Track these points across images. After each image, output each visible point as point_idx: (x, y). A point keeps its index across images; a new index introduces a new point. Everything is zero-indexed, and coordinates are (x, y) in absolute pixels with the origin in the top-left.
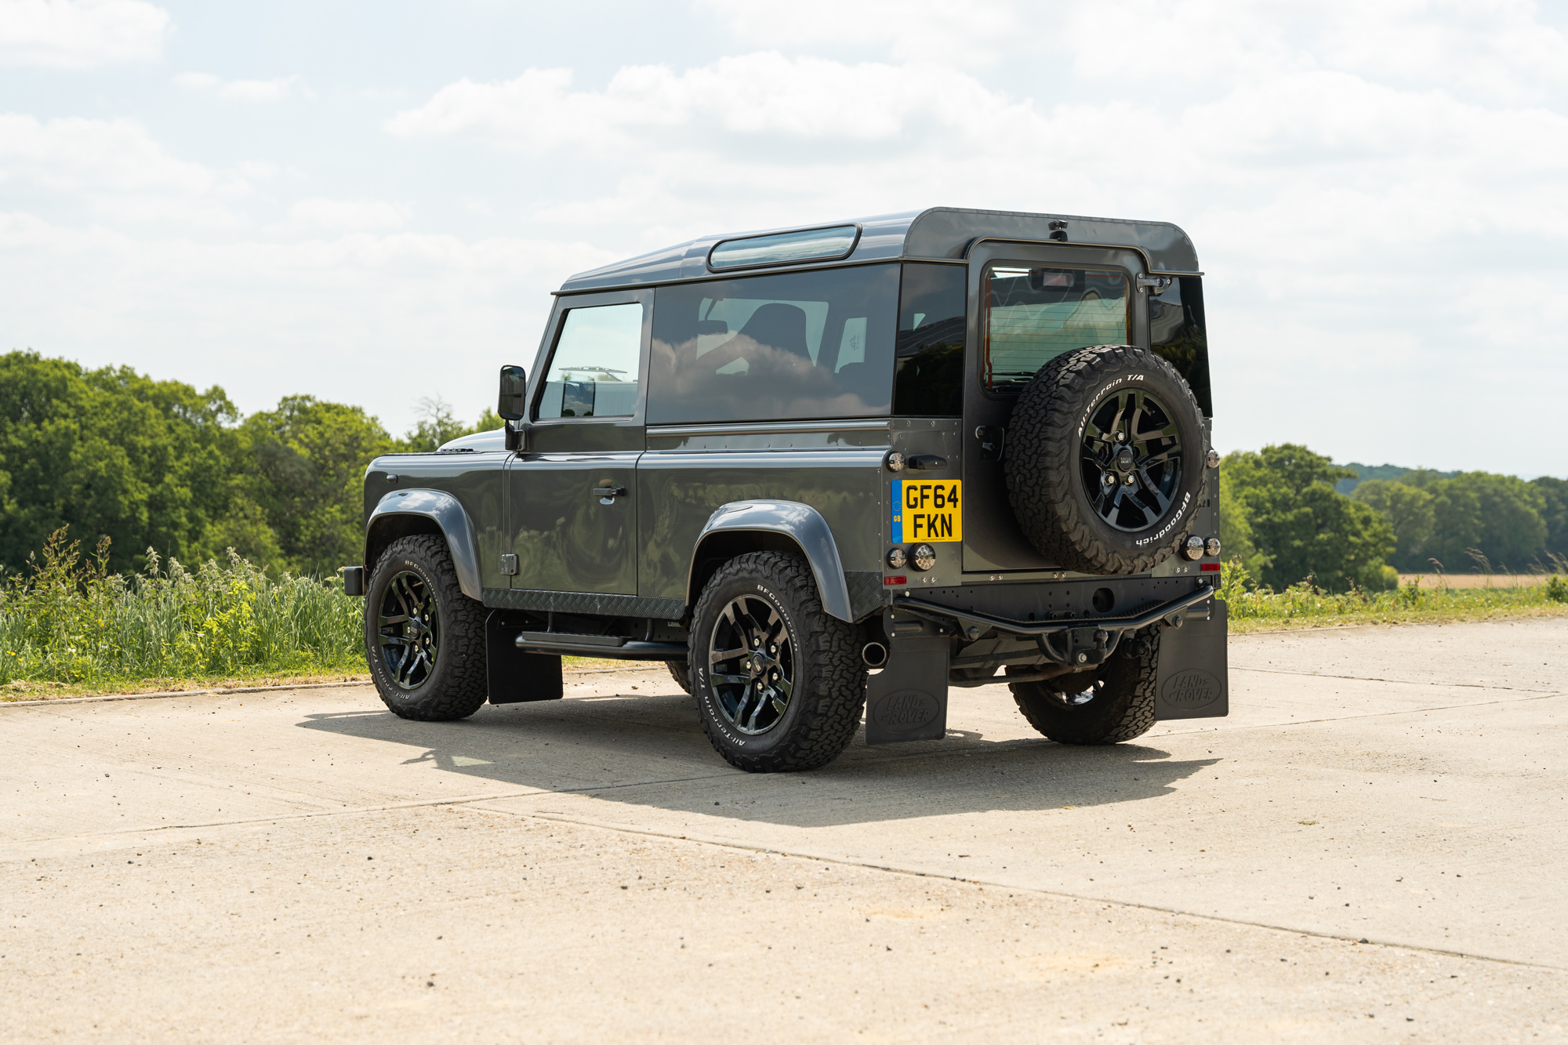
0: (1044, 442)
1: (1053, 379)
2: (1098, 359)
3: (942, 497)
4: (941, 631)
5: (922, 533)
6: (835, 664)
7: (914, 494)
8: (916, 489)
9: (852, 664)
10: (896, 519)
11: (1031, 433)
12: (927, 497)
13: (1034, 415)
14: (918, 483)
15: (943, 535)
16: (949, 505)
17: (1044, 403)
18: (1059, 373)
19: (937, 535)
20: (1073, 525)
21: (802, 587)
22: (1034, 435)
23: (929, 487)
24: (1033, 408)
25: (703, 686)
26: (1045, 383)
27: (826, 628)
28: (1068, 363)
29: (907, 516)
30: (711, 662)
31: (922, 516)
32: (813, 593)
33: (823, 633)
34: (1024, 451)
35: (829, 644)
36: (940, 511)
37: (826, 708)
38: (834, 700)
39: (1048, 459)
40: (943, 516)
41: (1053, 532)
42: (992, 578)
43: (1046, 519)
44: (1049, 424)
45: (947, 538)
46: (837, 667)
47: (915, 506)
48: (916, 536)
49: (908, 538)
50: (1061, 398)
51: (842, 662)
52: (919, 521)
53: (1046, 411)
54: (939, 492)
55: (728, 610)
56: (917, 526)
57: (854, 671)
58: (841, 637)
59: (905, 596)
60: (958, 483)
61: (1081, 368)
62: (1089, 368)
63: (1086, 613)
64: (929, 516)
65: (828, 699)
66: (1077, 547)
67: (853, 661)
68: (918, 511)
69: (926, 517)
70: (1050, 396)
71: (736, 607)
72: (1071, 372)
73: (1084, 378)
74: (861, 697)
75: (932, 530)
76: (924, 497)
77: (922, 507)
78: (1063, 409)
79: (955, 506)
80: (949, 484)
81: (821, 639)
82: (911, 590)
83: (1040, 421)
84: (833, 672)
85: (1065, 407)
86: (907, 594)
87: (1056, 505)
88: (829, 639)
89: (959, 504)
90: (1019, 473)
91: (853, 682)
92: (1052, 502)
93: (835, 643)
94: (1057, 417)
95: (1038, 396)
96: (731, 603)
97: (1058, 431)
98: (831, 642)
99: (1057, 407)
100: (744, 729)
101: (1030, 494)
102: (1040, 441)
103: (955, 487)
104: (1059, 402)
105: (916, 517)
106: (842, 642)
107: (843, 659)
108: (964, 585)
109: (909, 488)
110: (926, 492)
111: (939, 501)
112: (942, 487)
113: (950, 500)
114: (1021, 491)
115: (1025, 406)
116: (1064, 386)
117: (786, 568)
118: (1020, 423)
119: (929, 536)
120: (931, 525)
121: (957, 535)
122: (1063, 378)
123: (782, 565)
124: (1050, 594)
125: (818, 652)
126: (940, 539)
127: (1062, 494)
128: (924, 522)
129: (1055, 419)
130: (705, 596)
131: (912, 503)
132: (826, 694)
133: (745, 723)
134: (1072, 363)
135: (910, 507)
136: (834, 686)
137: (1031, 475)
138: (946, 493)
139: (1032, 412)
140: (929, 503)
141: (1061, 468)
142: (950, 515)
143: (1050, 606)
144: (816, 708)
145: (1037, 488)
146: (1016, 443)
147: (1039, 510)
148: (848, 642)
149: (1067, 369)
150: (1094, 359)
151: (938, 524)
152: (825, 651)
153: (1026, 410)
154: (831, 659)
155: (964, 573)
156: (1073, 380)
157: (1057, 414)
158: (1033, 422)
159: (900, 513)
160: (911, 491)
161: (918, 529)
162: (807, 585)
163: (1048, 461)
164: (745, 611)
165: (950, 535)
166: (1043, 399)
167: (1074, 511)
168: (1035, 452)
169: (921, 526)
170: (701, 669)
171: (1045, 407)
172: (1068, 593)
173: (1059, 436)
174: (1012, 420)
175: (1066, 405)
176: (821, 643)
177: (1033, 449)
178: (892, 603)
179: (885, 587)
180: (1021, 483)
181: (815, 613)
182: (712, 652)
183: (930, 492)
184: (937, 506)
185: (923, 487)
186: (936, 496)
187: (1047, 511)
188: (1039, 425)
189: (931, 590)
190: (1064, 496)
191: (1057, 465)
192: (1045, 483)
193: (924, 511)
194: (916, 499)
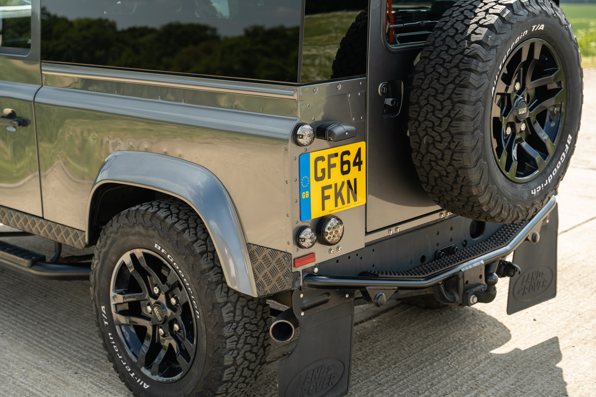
0: (458, 105)
1: (462, 33)
2: (508, 12)
3: (348, 162)
4: (347, 296)
5: (330, 204)
6: (239, 333)
7: (321, 165)
8: (322, 159)
9: (256, 329)
10: (305, 195)
11: (442, 93)
12: (334, 166)
13: (445, 74)
14: (325, 153)
15: (349, 202)
16: (354, 169)
17: (456, 61)
18: (468, 26)
19: (343, 203)
20: (483, 188)
21: (202, 254)
22: (446, 96)
23: (335, 155)
24: (442, 65)
25: (106, 323)
26: (452, 37)
27: (228, 297)
28: (475, 15)
29: (315, 190)
30: (112, 303)
31: (329, 187)
32: (213, 260)
33: (226, 303)
34: (433, 112)
35: (232, 314)
36: (346, 178)
37: (231, 375)
38: (239, 366)
39: (463, 123)
40: (349, 182)
41: (460, 194)
42: (392, 232)
43: (455, 182)
44: (465, 86)
45: (353, 204)
46: (241, 335)
47: (322, 178)
48: (323, 209)
49: (316, 213)
50: (475, 56)
51: (246, 329)
52: (327, 193)
53: (460, 70)
54: (346, 158)
55: (126, 258)
56: (325, 198)
57: (257, 335)
58: (244, 303)
59: (313, 274)
60: (362, 145)
61: (493, 22)
62: (500, 22)
63: (465, 243)
64: (336, 185)
65: (233, 367)
66: (484, 208)
67: (256, 325)
68: (326, 182)
69: (333, 187)
70: (462, 53)
71: (133, 256)
72: (482, 26)
73: (496, 33)
74: (264, 355)
75: (339, 200)
76: (331, 167)
77: (329, 177)
78: (479, 69)
79: (360, 170)
80: (353, 148)
81: (224, 311)
82: (319, 265)
83: (452, 82)
84: (237, 342)
85: (481, 66)
86: (316, 270)
87: (469, 171)
88: (232, 309)
89: (363, 166)
90: (427, 134)
91: (257, 345)
92: (465, 168)
93: (238, 312)
94: (473, 78)
95: (447, 51)
96: (128, 254)
97: (474, 93)
98: (234, 312)
99: (473, 67)
100: (148, 373)
101: (439, 157)
102: (454, 104)
103: (359, 150)
104: (475, 61)
105: (324, 189)
106: (246, 309)
107: (247, 326)
108: (367, 245)
109: (317, 160)
110: (333, 161)
111: (346, 168)
112: (348, 153)
113: (355, 164)
114: (428, 152)
115: (433, 63)
116: (477, 42)
117: (184, 231)
118: (427, 82)
119: (336, 205)
120: (338, 194)
121: (361, 199)
122: (473, 32)
123: (179, 227)
124: (438, 233)
125: (221, 325)
126: (347, 207)
127: (475, 159)
128: (330, 192)
129: (471, 81)
130: (103, 241)
131: (320, 174)
132: (231, 363)
133: (148, 365)
134: (481, 15)
135: (317, 179)
136: (238, 354)
137: (442, 138)
138: (351, 158)
139: (441, 70)
140: (336, 172)
141: (476, 133)
142: (355, 180)
144: (221, 377)
145: (448, 153)
146: (423, 102)
147: (448, 173)
148: (251, 307)
149: (477, 23)
150: (504, 11)
151: (344, 192)
152: (228, 323)
153: (434, 67)
154: (235, 329)
155: (367, 233)
156: (486, 36)
157: (472, 75)
158: (442, 80)
159: (308, 189)
160: (320, 163)
161: (326, 201)
162: (206, 252)
163: (463, 126)
164: (144, 264)
165: (355, 200)
166: (453, 56)
167: (485, 175)
168: (448, 115)
169: (328, 197)
170: (103, 307)
171: (457, 66)
172: (452, 229)
173: (473, 99)
174: (416, 76)
175: (481, 64)
176: (224, 315)
177: (445, 112)
178: (301, 284)
179: (294, 270)
180: (428, 144)
181: (217, 283)
182: (112, 294)
183: (336, 161)
184: (344, 173)
185: (330, 157)
186: (343, 163)
187: (457, 176)
188: (451, 86)
189: (338, 259)
190: (477, 161)
191: (472, 129)
192: (458, 148)
193: (331, 182)
194: (323, 170)
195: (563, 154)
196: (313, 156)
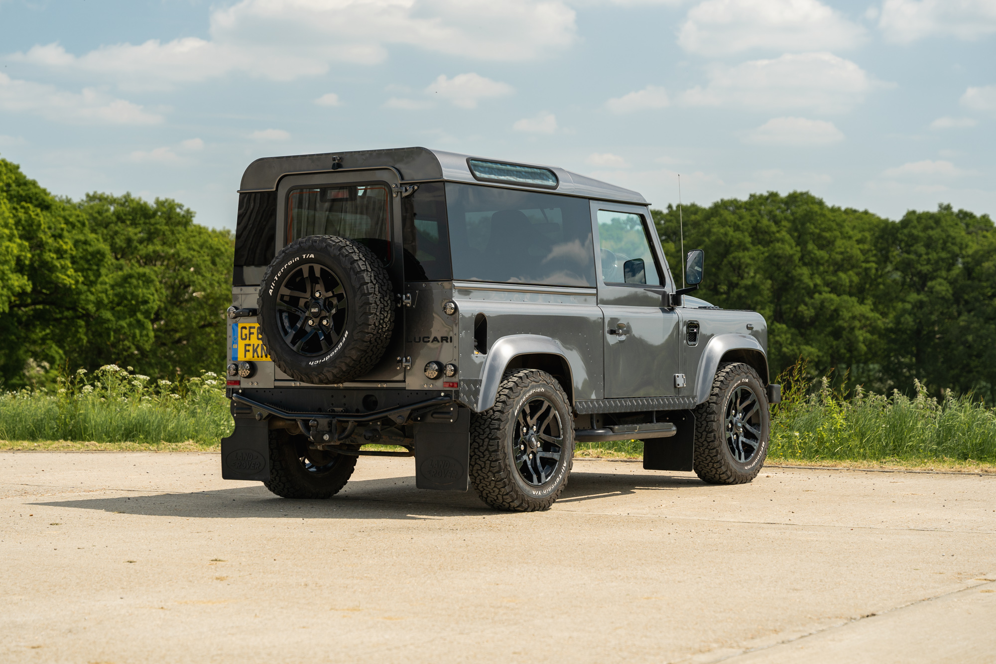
5: (250, 355)
7: (246, 332)
8: (245, 328)
10: (235, 346)
12: (253, 333)
14: (248, 325)
15: (262, 357)
19: (258, 357)
23: (254, 328)
29: (241, 344)
31: (249, 345)
36: (260, 342)
40: (262, 345)
45: (264, 359)
47: (245, 339)
48: (245, 357)
49: (241, 357)
52: (248, 348)
56: (246, 351)
59: (237, 393)
63: (357, 411)
64: (254, 345)
68: (247, 342)
69: (252, 345)
75: (255, 354)
76: (250, 334)
77: (250, 340)
82: (244, 390)
86: (240, 391)
105: (246, 345)
108: (276, 387)
109: (243, 328)
110: (252, 330)
111: (260, 336)
119: (253, 357)
120: (255, 351)
124: (332, 396)
126: (260, 359)
128: (251, 348)
131: (244, 337)
135: (242, 339)
140: (254, 337)
143: (332, 404)
151: (259, 350)
155: (275, 380)
159: (237, 343)
160: (244, 330)
161: (247, 353)
165: (266, 356)
169: (249, 351)
172: (345, 397)
183: (254, 331)
185: (250, 328)
186: (258, 333)
189: (257, 390)
193: (251, 342)
194: (246, 335)
195: (341, 344)
196: (240, 325)
